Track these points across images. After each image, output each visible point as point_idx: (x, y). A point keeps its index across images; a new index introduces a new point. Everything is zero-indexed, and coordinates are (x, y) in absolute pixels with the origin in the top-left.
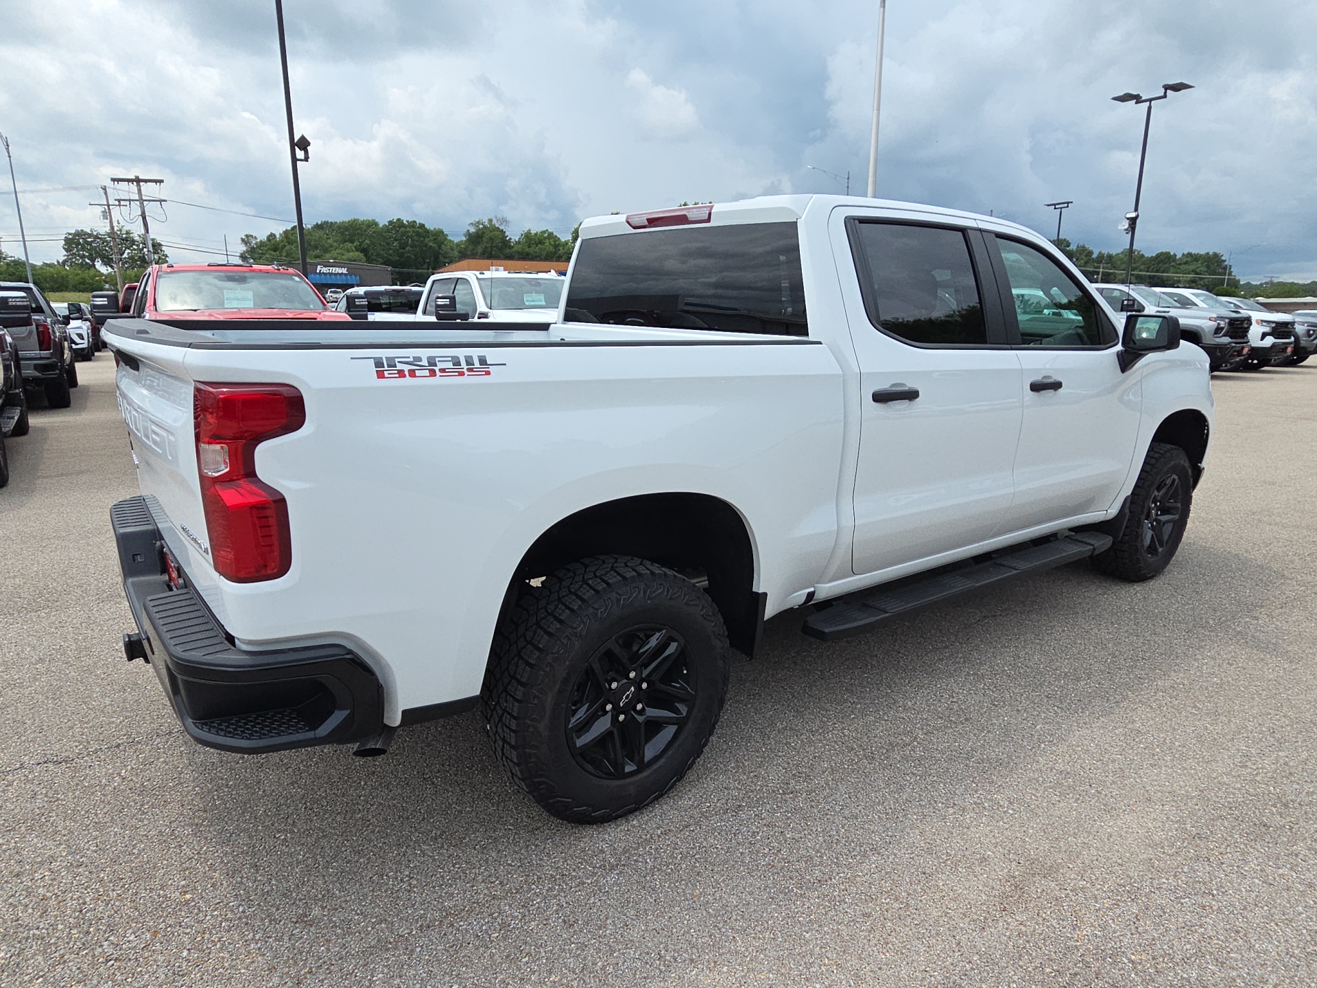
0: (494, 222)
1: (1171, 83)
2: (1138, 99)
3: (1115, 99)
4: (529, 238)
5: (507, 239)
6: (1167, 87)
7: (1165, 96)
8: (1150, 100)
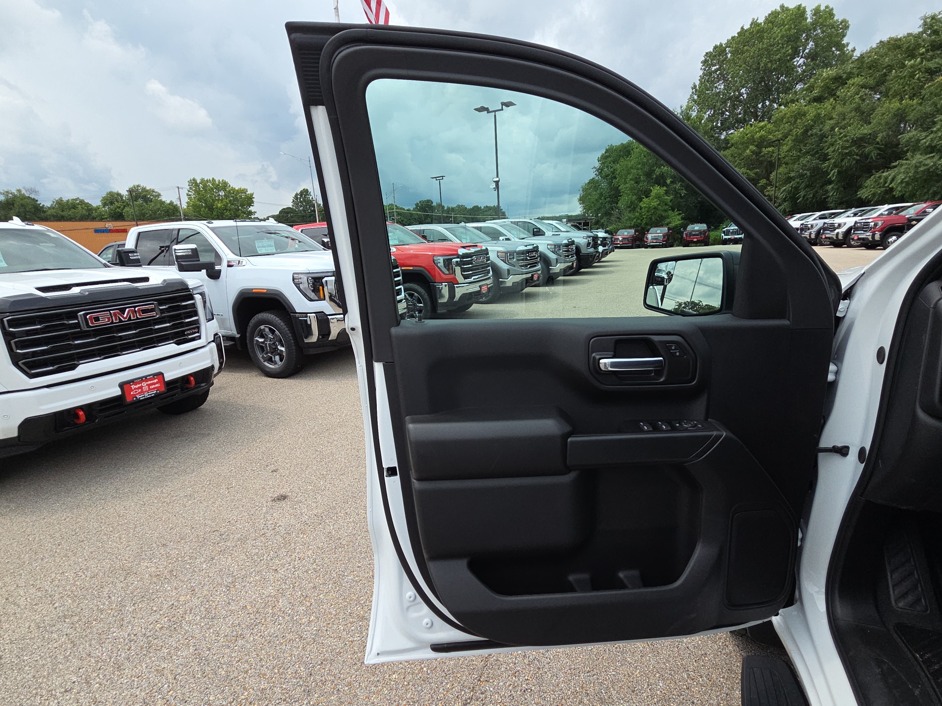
0: (23, 192)
1: (505, 101)
2: (487, 110)
3: (476, 109)
4: (60, 203)
5: (41, 205)
6: (503, 104)
7: (502, 109)
8: (495, 111)
